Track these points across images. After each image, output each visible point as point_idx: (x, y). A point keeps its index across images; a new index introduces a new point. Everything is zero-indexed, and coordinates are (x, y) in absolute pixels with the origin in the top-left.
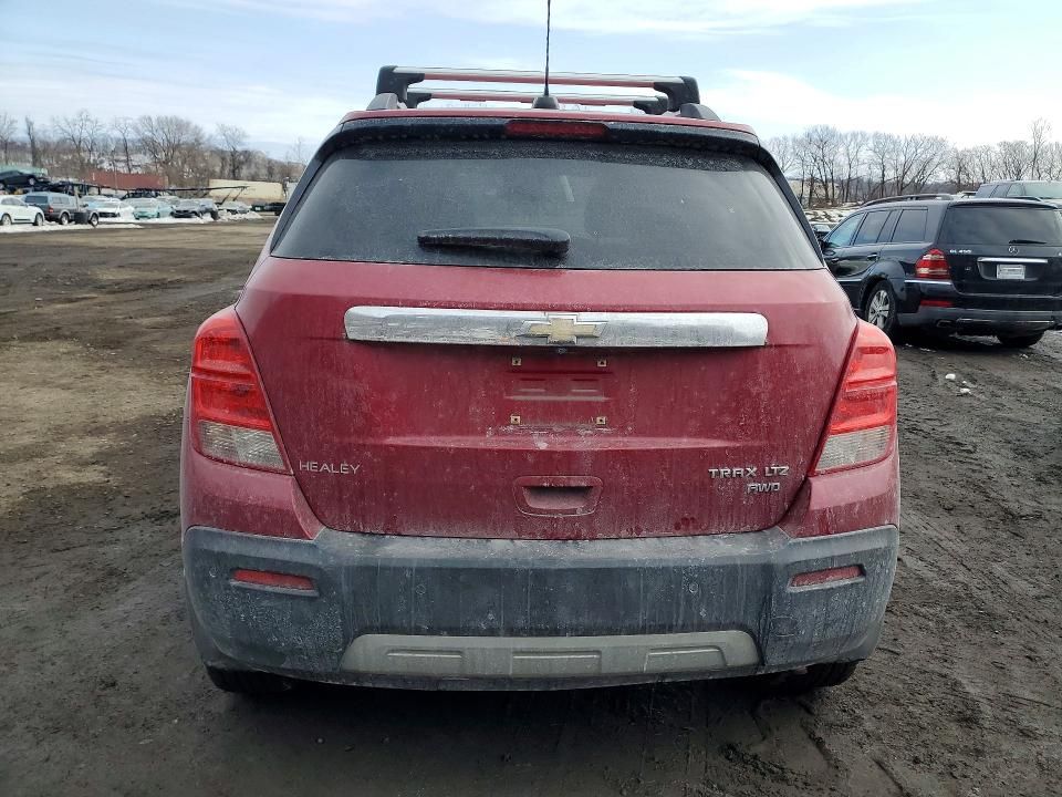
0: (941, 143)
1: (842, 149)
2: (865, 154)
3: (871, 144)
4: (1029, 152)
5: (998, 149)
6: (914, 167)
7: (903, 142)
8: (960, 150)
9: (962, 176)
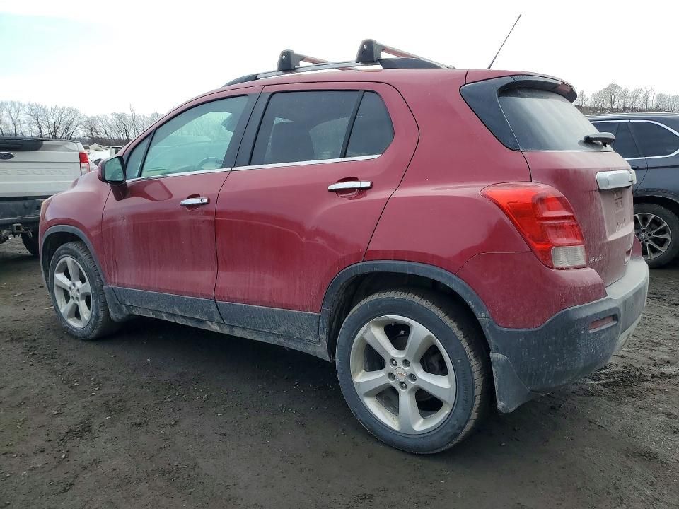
0: (76, 112)
1: (5, 113)
2: (24, 117)
3: (27, 110)
4: (130, 119)
5: (111, 117)
6: (61, 126)
7: (50, 110)
8: (89, 117)
9: (94, 133)
